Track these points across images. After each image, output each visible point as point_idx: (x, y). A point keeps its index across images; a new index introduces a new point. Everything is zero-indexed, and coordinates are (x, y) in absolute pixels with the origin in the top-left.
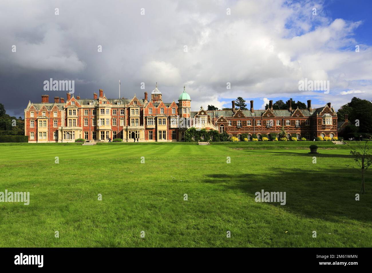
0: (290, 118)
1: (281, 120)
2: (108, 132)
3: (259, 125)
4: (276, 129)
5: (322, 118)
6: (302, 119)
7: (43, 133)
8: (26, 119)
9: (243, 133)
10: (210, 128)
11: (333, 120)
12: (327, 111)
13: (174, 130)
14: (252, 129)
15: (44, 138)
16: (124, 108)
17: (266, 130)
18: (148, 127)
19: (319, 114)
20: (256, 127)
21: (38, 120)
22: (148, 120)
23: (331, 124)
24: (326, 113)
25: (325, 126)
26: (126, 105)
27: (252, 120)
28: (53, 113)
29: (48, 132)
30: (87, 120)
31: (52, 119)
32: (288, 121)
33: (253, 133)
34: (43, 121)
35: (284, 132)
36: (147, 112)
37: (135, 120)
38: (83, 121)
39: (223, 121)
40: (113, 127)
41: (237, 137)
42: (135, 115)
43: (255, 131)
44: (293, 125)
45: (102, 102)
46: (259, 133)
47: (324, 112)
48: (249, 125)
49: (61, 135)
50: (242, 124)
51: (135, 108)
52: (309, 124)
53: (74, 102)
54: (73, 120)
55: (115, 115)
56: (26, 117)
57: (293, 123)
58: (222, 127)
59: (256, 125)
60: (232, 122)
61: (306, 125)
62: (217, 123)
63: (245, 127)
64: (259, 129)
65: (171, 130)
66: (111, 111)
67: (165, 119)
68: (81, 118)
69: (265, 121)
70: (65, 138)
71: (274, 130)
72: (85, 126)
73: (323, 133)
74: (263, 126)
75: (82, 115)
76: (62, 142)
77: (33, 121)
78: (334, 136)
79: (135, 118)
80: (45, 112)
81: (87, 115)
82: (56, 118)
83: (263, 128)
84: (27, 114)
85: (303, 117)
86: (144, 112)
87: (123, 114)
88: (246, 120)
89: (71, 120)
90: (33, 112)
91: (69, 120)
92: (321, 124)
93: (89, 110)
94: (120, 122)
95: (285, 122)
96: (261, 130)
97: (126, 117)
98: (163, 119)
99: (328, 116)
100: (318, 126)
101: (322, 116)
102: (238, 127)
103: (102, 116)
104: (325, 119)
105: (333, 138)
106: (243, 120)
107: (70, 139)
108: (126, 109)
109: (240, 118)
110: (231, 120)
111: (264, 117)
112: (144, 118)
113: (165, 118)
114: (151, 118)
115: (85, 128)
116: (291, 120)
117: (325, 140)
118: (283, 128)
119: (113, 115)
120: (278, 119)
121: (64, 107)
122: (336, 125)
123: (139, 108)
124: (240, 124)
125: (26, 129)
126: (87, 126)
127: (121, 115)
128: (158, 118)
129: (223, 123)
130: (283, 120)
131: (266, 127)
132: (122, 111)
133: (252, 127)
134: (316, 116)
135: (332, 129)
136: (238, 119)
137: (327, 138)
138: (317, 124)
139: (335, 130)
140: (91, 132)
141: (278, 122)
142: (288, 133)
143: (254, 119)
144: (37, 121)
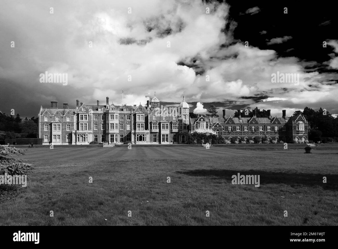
0: (270, 124)
1: (264, 126)
2: (117, 135)
3: (246, 130)
4: (259, 133)
5: (296, 125)
6: (280, 126)
7: (57, 136)
8: (40, 123)
9: (233, 137)
10: (209, 132)
11: (305, 127)
12: (300, 119)
13: (175, 134)
14: (240, 133)
15: (58, 140)
16: (131, 114)
17: (252, 134)
18: (153, 131)
19: (294, 122)
20: (244, 131)
21: (53, 124)
22: (153, 125)
23: (304, 130)
24: (299, 121)
25: (299, 131)
26: (132, 112)
27: (241, 126)
28: (66, 118)
29: (62, 135)
30: (97, 124)
31: (65, 123)
32: (269, 127)
33: (241, 137)
34: (57, 125)
35: (266, 136)
36: (151, 118)
37: (141, 125)
38: (93, 125)
39: (219, 127)
40: (120, 131)
41: (229, 140)
42: (140, 120)
43: (243, 135)
44: (273, 131)
45: (111, 108)
46: (246, 137)
47: (298, 120)
48: (238, 130)
49: (75, 138)
50: (232, 129)
51: (140, 115)
52: (285, 130)
53: (85, 108)
54: (85, 124)
55: (122, 120)
56: (40, 121)
57: (273, 129)
58: (218, 131)
59: (243, 130)
60: (225, 127)
61: (283, 130)
62: (214, 128)
63: (235, 131)
64: (246, 133)
65: (172, 134)
66: (119, 116)
67: (168, 125)
68: (91, 123)
69: (251, 127)
70: (79, 141)
71: (258, 134)
72: (94, 129)
73: (297, 137)
74: (249, 131)
75: (92, 120)
76: (76, 144)
77: (47, 125)
78: (305, 139)
79: (140, 123)
80: (58, 117)
81: (97, 120)
82: (69, 123)
83: (250, 132)
84: (41, 118)
85: (281, 124)
86: (149, 118)
87: (129, 119)
88: (236, 126)
89: (83, 124)
90: (47, 117)
91: (81, 124)
92: (295, 130)
93: (99, 116)
94: (127, 127)
95: (267, 127)
96: (247, 134)
97: (132, 122)
98: (166, 124)
99: (301, 124)
100: (294, 131)
101: (296, 123)
102: (229, 132)
103: (111, 121)
104: (299, 126)
105: (305, 141)
106: (234, 126)
107: (84, 142)
108: (132, 115)
109: (231, 124)
110: (224, 126)
111: (250, 123)
112: (149, 123)
113: (168, 123)
114: (155, 123)
115: (95, 131)
116: (271, 126)
117: (300, 143)
118: (265, 132)
119: (120, 120)
120: (261, 125)
121: (76, 112)
122: (307, 131)
123: (144, 115)
124: (230, 129)
125: (40, 132)
126: (97, 130)
127: (127, 120)
128: (161, 123)
129: (219, 129)
130: (265, 126)
131: (252, 132)
132: (129, 117)
133: (240, 131)
134: (292, 123)
135: (304, 134)
136: (230, 125)
137: (300, 141)
138: (293, 130)
139: (306, 135)
140: (100, 135)
141: (261, 128)
142: (269, 137)
143: (242, 125)
144: (51, 124)
